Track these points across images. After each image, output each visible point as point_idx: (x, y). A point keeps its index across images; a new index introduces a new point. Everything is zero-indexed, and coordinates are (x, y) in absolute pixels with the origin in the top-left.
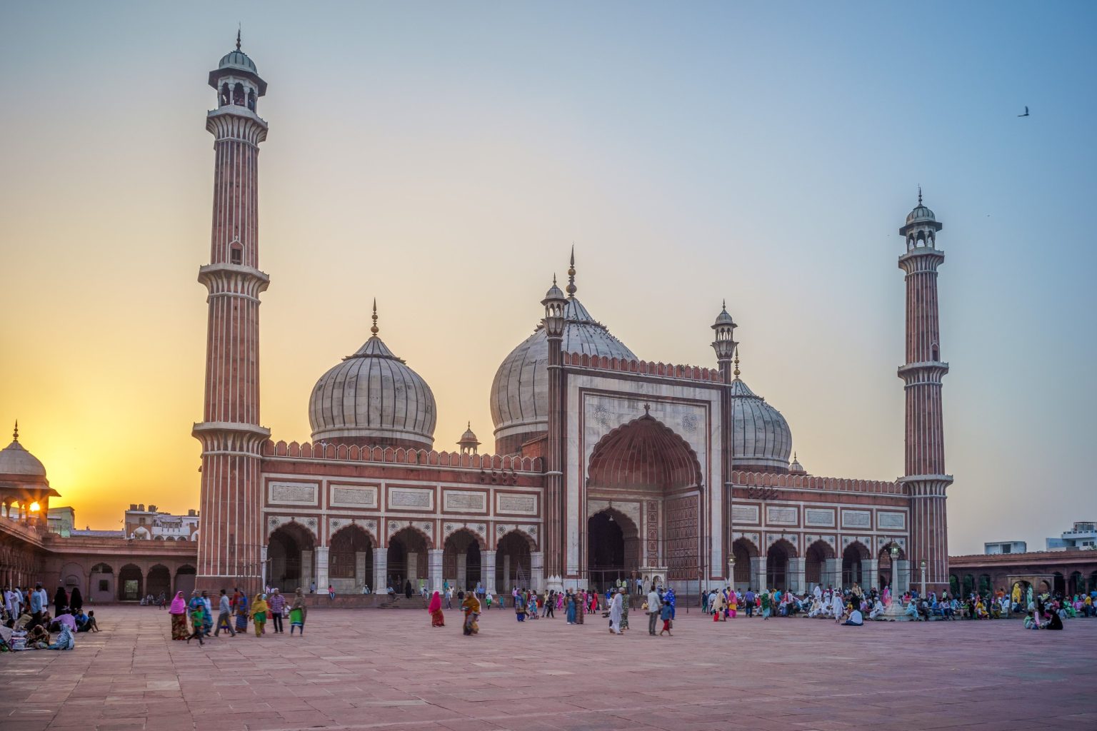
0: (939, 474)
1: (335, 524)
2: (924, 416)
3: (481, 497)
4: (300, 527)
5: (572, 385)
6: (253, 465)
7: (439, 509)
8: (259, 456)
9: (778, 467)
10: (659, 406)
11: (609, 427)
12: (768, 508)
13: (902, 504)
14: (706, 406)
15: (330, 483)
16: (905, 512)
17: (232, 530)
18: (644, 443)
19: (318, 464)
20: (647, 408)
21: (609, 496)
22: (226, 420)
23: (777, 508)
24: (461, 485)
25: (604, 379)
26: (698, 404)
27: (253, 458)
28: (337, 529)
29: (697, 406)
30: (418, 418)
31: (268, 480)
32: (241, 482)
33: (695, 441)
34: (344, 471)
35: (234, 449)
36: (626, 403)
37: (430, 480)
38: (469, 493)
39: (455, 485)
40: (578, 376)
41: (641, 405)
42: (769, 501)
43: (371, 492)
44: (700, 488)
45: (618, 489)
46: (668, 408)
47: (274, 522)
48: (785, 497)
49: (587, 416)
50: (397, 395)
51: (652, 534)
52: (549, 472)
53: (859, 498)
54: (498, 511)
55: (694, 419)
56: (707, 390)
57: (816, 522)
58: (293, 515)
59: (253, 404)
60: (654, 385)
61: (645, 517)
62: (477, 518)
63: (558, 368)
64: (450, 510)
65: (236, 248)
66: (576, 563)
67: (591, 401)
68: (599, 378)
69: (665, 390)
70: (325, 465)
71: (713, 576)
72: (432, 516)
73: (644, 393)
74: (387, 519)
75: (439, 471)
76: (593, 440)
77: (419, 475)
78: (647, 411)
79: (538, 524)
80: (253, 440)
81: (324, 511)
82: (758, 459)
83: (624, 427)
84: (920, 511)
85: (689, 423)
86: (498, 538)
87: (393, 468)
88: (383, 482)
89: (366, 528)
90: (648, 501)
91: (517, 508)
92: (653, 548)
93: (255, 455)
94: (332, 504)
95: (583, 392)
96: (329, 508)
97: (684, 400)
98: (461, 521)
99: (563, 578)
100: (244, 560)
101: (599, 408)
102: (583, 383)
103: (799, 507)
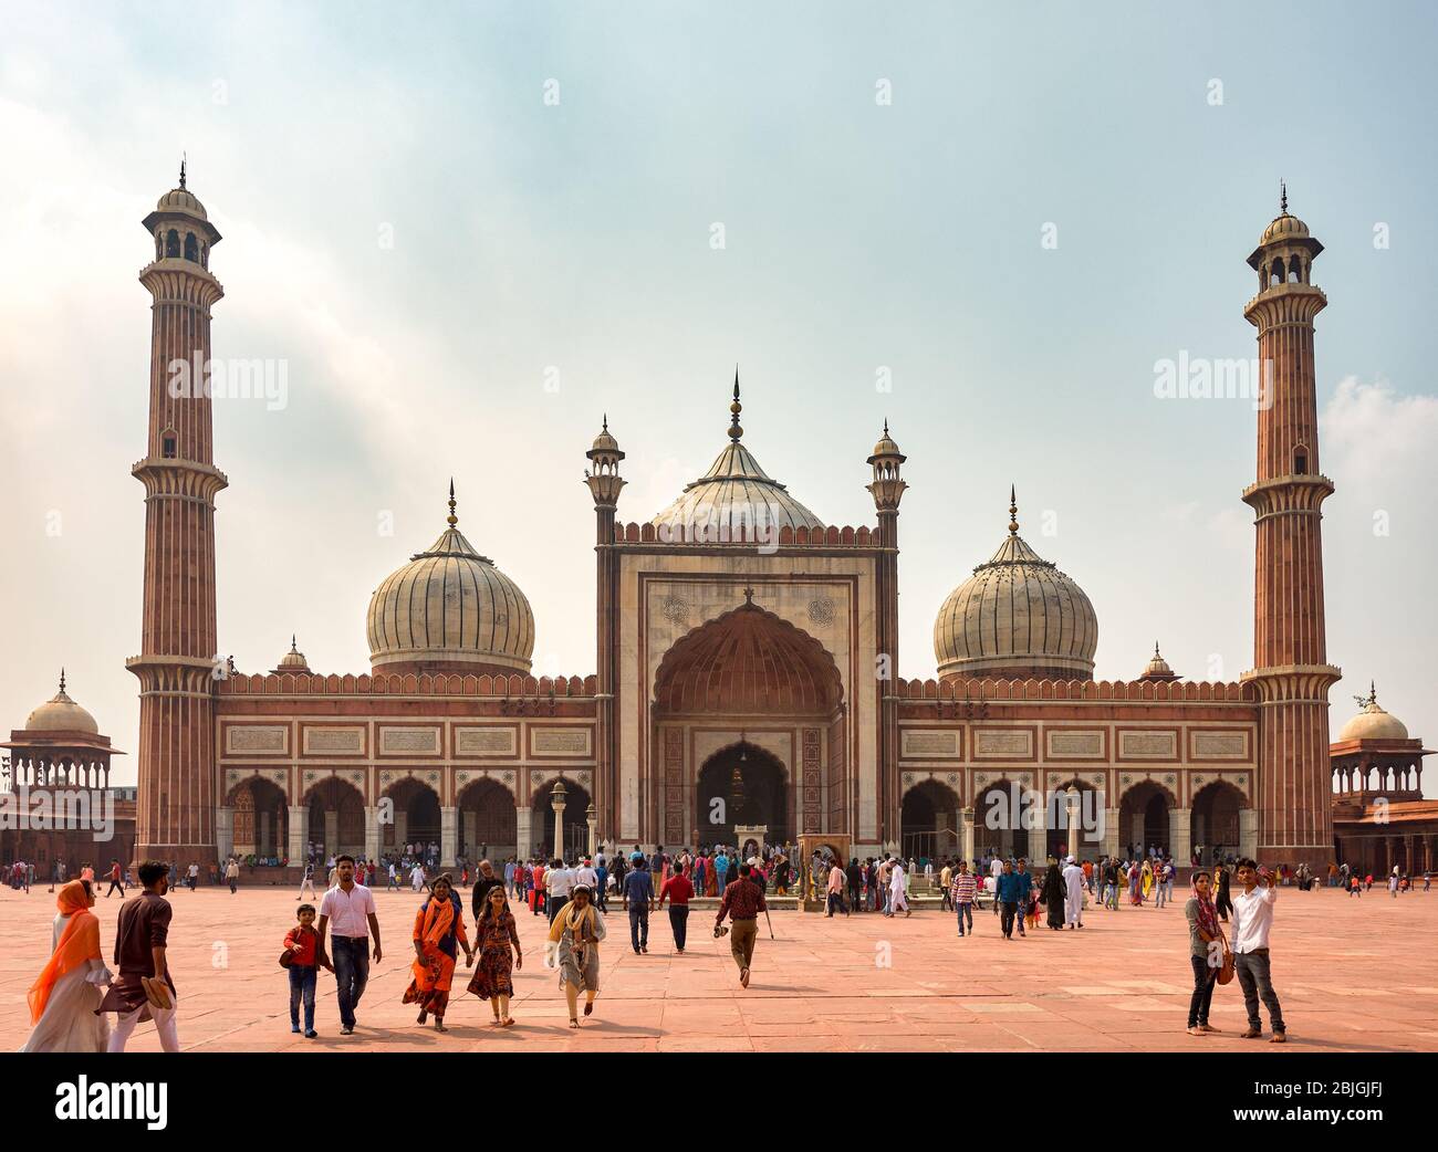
0: (1314, 663)
1: (311, 777)
2: (1280, 568)
3: (509, 734)
4: (266, 783)
5: (628, 570)
7: (448, 752)
9: (1057, 669)
10: (770, 590)
11: (687, 626)
12: (977, 734)
13: (1241, 716)
14: (848, 584)
15: (302, 725)
16: (1249, 730)
17: (165, 788)
19: (286, 701)
20: (749, 594)
21: (741, 725)
23: (995, 732)
24: (478, 720)
25: (678, 557)
26: (835, 581)
27: (195, 700)
28: (312, 783)
29: (833, 584)
31: (225, 724)
32: (175, 728)
33: (831, 636)
34: (319, 708)
35: (166, 688)
36: (714, 590)
37: (435, 715)
38: (491, 729)
39: (470, 720)
40: (637, 557)
41: (739, 591)
42: (977, 723)
43: (355, 735)
44: (842, 708)
45: (755, 714)
46: (785, 591)
47: (234, 776)
48: (1008, 715)
49: (652, 611)
50: (447, 603)
51: (812, 778)
52: (596, 696)
53: (1153, 710)
54: (534, 752)
55: (830, 603)
56: (851, 560)
57: (1070, 752)
58: (256, 767)
60: (761, 558)
61: (799, 753)
62: (502, 763)
63: (609, 548)
64: (464, 753)
65: (169, 437)
66: (635, 821)
67: (660, 591)
68: (670, 557)
69: (779, 566)
70: (295, 702)
71: (861, 838)
72: (440, 762)
73: (743, 572)
74: (378, 768)
75: (447, 703)
76: (660, 647)
77: (420, 708)
78: (749, 599)
79: (592, 768)
81: (295, 761)
82: (1018, 657)
83: (710, 623)
84: (1271, 726)
85: (821, 612)
86: (533, 789)
87: (384, 702)
88: (371, 720)
89: (350, 780)
90: (804, 729)
91: (560, 747)
92: (812, 797)
93: (199, 694)
94: (306, 751)
95: (645, 579)
96: (302, 756)
97: (811, 577)
98: (479, 768)
99: (615, 843)
100: (179, 825)
101: (672, 600)
102: (645, 565)
103: (1034, 729)
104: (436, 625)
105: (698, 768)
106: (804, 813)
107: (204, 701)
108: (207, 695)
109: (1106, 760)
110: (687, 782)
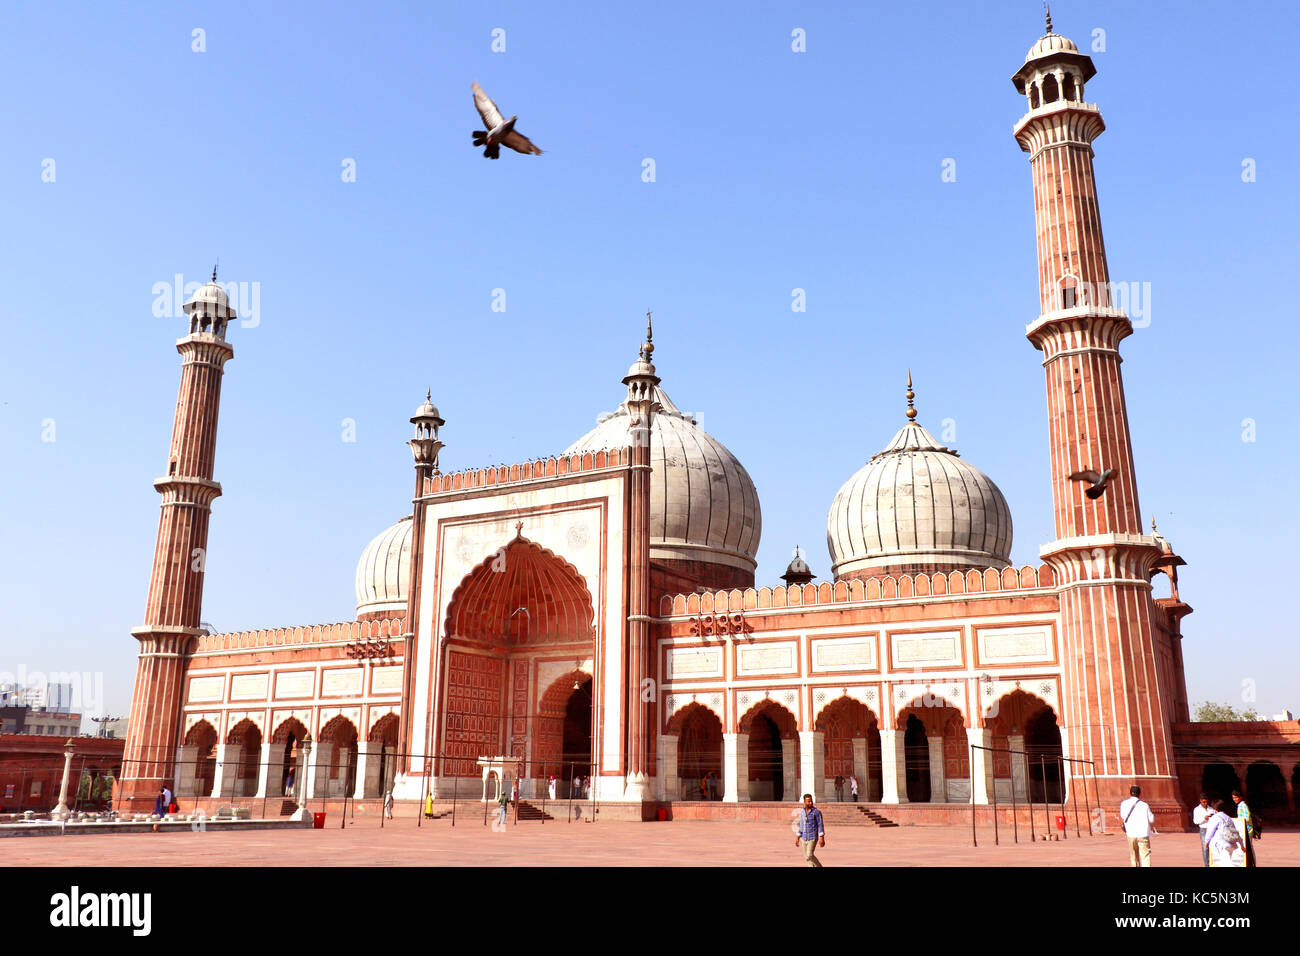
1: (233, 719)
3: (357, 675)
4: (208, 726)
5: (430, 518)
6: (165, 664)
7: (317, 693)
10: (536, 521)
11: (472, 563)
12: (739, 650)
14: (601, 506)
15: (233, 675)
16: (1053, 623)
19: (224, 656)
20: (519, 527)
23: (757, 646)
24: (338, 663)
25: (464, 501)
26: (588, 505)
27: (165, 659)
28: (234, 724)
29: (587, 508)
31: (190, 678)
33: (584, 560)
34: (243, 660)
36: (491, 526)
37: (310, 661)
38: (345, 671)
39: (333, 663)
40: (437, 506)
41: (512, 525)
42: (739, 636)
46: (548, 519)
47: (191, 721)
48: (769, 625)
49: (446, 553)
53: (927, 608)
54: (374, 690)
56: (603, 482)
58: (204, 712)
60: (528, 492)
62: (354, 701)
64: (328, 694)
67: (453, 534)
69: (542, 497)
70: (229, 656)
71: (606, 769)
73: (514, 506)
75: (319, 649)
76: (451, 585)
77: (303, 656)
81: (225, 705)
85: (576, 537)
86: (370, 725)
87: (281, 652)
88: (271, 668)
91: (392, 685)
94: (233, 697)
95: (443, 525)
96: (230, 701)
97: (568, 504)
98: (335, 706)
101: (462, 541)
102: (442, 513)
103: (797, 639)
105: (540, 698)
107: (173, 659)
108: (176, 655)
110: (530, 713)
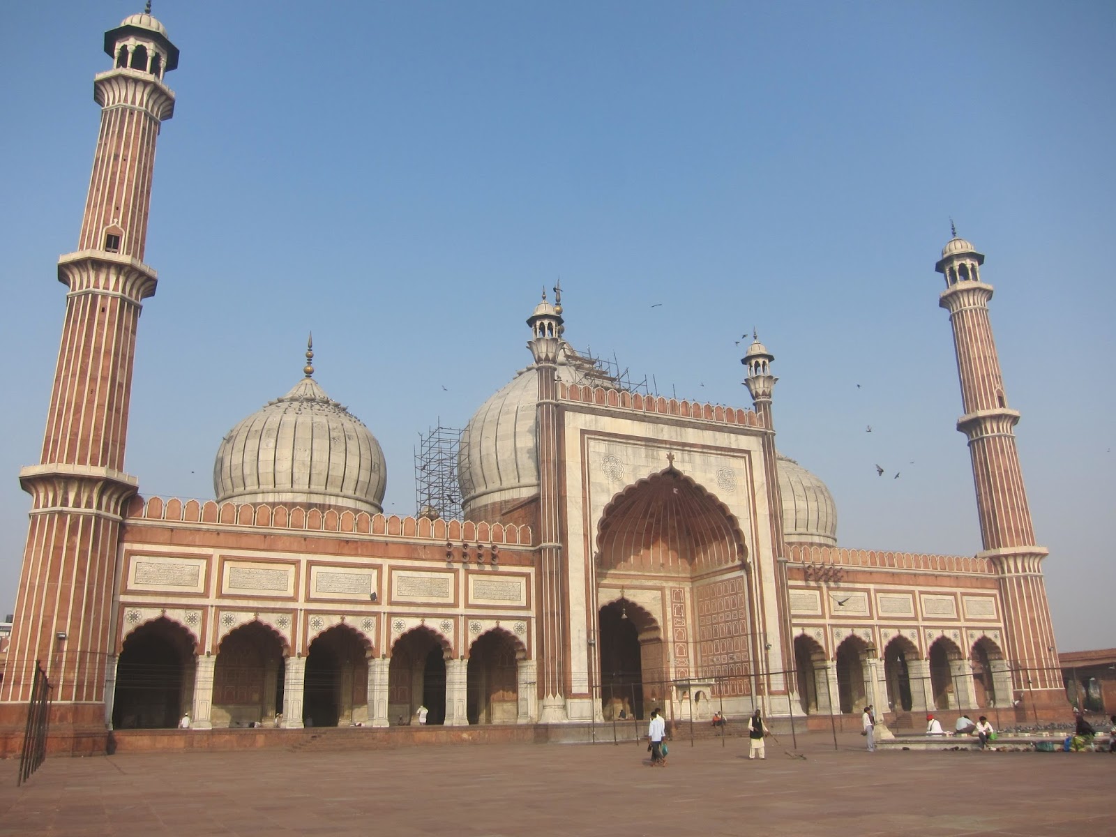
1: (228, 620)
3: (447, 580)
4: (175, 625)
5: (571, 425)
6: (106, 529)
7: (385, 597)
8: (118, 517)
10: (686, 457)
11: (623, 484)
12: (831, 593)
13: (988, 585)
14: (745, 458)
15: (224, 559)
16: (993, 596)
18: (665, 508)
19: (208, 530)
20: (671, 458)
21: (620, 582)
22: (70, 460)
23: (843, 593)
24: (416, 563)
25: (613, 419)
26: (736, 454)
27: (107, 519)
28: (230, 628)
29: (731, 456)
30: (360, 479)
31: (132, 553)
32: (83, 553)
33: (735, 502)
34: (244, 541)
35: (77, 504)
36: (643, 451)
37: (373, 556)
38: (428, 575)
39: (408, 563)
40: (578, 415)
41: (663, 454)
42: (831, 584)
43: (284, 574)
44: (745, 566)
45: (632, 573)
46: (697, 458)
47: (134, 617)
48: (850, 578)
49: (592, 467)
50: (332, 446)
51: (680, 633)
52: (543, 545)
54: (471, 601)
55: (731, 472)
56: (745, 437)
58: (164, 606)
59: (114, 441)
60: (678, 428)
61: (669, 610)
62: (441, 611)
63: (552, 403)
64: (402, 599)
66: (584, 674)
67: (598, 448)
68: (606, 418)
69: (691, 436)
70: (217, 533)
71: (773, 689)
72: (375, 608)
73: (666, 438)
74: (308, 612)
75: (387, 543)
76: (601, 500)
77: (357, 549)
78: (671, 463)
79: (528, 619)
80: (109, 493)
81: (212, 600)
83: (642, 483)
84: (1013, 594)
85: (726, 478)
86: (470, 639)
87: (319, 538)
88: (304, 558)
89: (275, 626)
90: (671, 588)
91: (497, 597)
92: (681, 652)
93: (111, 515)
94: (225, 590)
95: (586, 436)
96: (221, 596)
97: (717, 448)
98: (416, 615)
99: (566, 698)
100: (74, 676)
101: (608, 457)
102: (586, 423)
103: (869, 591)
104: (321, 467)
106: (676, 667)
109: (915, 619)
